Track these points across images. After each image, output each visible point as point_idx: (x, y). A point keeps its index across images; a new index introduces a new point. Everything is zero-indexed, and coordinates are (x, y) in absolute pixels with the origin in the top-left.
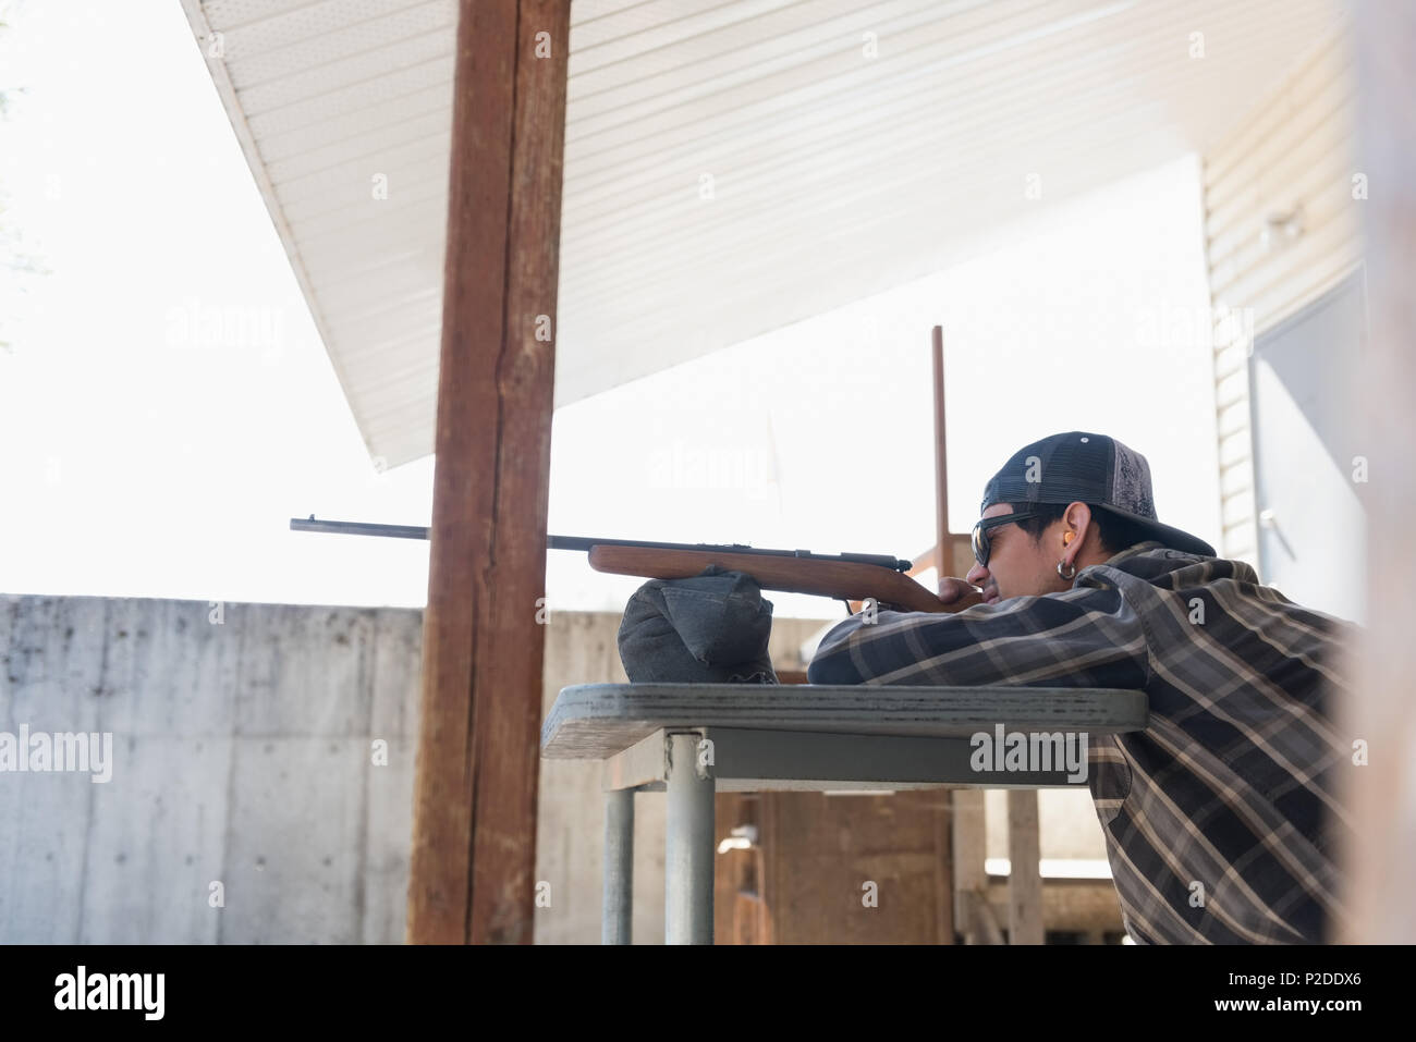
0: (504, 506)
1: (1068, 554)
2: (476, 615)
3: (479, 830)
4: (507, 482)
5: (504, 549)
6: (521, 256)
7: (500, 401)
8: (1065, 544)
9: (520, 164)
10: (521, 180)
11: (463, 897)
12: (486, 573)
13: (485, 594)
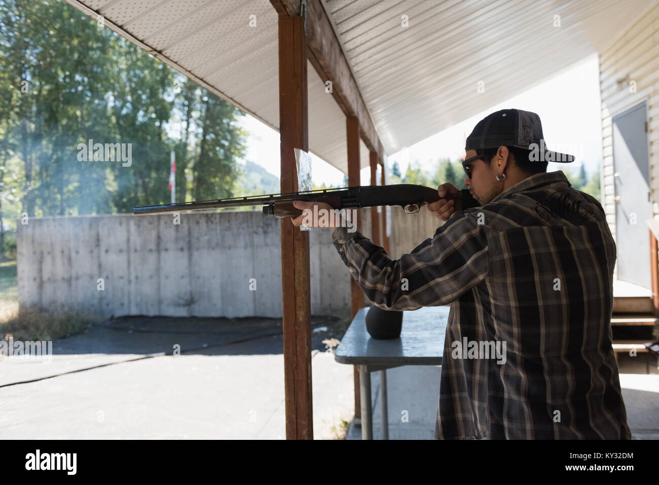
0: (298, 353)
1: (501, 169)
2: (294, 377)
3: (298, 420)
4: (298, 348)
5: (299, 362)
6: (298, 298)
7: (296, 331)
8: (499, 165)
9: (296, 277)
10: (297, 281)
11: (296, 433)
12: (295, 368)
13: (295, 372)
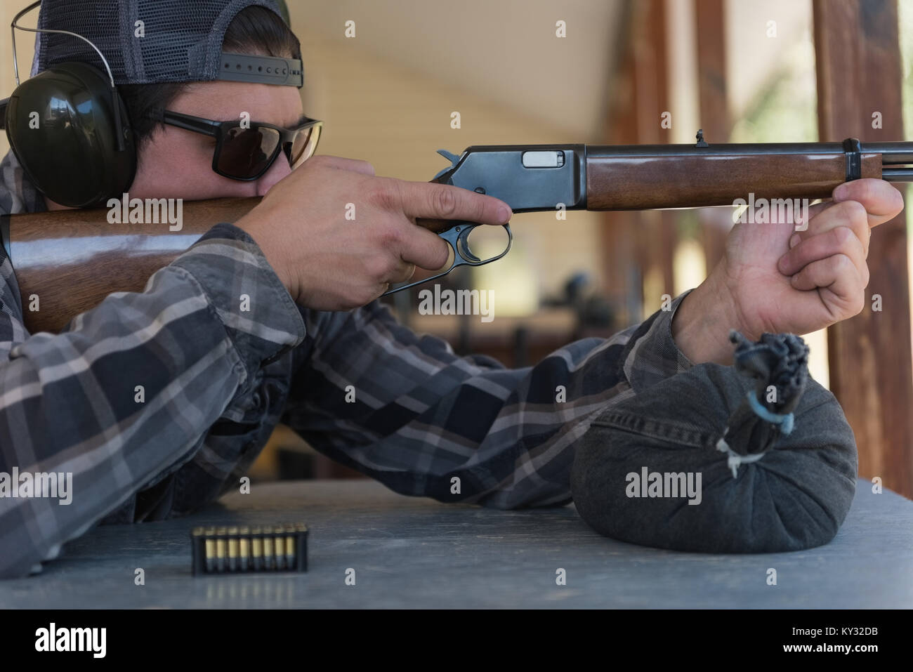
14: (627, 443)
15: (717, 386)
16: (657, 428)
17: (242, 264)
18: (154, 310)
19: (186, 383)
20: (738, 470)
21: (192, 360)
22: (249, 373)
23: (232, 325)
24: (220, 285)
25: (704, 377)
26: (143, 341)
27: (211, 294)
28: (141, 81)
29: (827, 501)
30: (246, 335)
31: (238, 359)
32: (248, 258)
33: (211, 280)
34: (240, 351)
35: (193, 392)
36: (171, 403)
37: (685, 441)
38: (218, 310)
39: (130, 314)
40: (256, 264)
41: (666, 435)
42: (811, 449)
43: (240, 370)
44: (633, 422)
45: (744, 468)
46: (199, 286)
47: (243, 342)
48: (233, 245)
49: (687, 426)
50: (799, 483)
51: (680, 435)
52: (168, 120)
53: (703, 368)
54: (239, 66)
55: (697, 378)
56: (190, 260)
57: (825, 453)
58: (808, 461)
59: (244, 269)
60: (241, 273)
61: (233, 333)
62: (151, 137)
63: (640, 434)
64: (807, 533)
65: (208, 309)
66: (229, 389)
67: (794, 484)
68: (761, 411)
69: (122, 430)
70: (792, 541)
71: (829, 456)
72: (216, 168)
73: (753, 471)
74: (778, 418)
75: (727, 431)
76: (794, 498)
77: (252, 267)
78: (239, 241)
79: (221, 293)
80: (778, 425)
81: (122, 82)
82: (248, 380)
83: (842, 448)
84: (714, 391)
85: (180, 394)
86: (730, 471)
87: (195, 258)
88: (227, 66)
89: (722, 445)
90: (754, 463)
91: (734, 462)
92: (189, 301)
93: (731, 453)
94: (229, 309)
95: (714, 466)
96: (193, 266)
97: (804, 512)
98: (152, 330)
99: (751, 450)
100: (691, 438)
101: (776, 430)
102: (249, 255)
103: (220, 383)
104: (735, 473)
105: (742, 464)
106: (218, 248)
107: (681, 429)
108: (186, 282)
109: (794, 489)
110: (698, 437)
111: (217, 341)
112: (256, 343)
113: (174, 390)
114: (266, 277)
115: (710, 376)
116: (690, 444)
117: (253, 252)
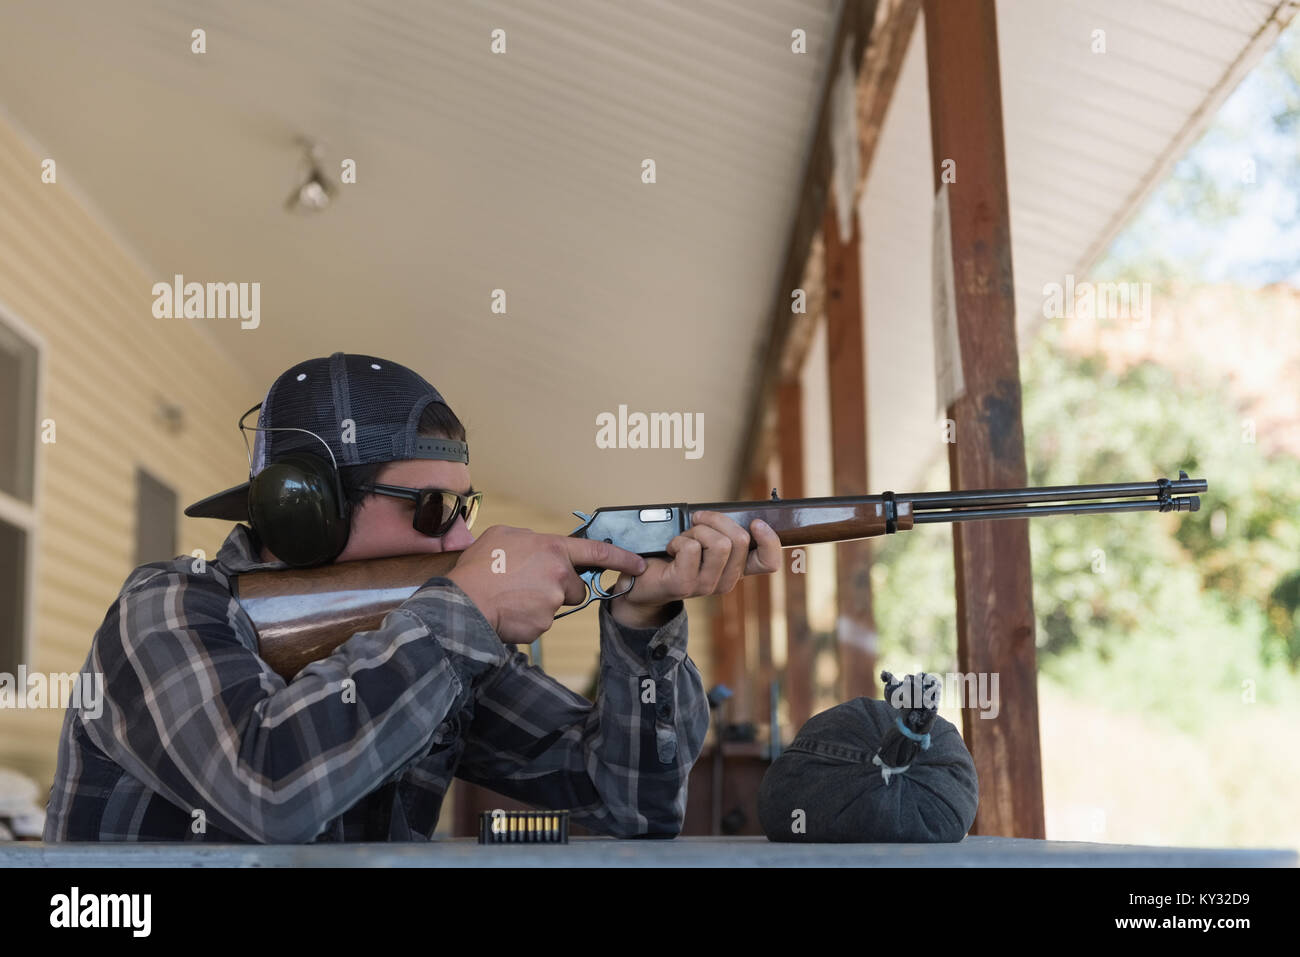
14: (804, 761)
15: (872, 716)
16: (827, 749)
17: (452, 603)
18: (389, 639)
19: (417, 692)
20: (890, 779)
21: (421, 673)
22: (464, 685)
23: (448, 648)
24: (437, 618)
25: (862, 709)
26: (384, 662)
27: (430, 625)
28: (355, 463)
29: (956, 805)
30: (459, 655)
31: (455, 674)
32: (457, 599)
33: (430, 615)
34: (456, 669)
35: (424, 698)
36: (407, 706)
37: (848, 758)
38: (437, 637)
39: (372, 645)
40: (462, 603)
41: (835, 754)
42: (943, 765)
43: (457, 683)
44: (808, 745)
45: (894, 777)
46: (421, 621)
47: (457, 661)
48: (444, 590)
49: (850, 747)
50: (936, 790)
51: (844, 754)
52: (377, 491)
53: (861, 702)
54: (429, 448)
55: (856, 710)
56: (412, 603)
57: (952, 769)
58: (942, 774)
59: (453, 607)
60: (452, 609)
61: (450, 654)
62: (363, 505)
63: (813, 754)
64: (941, 827)
65: (429, 636)
66: (449, 698)
67: (931, 791)
68: (906, 732)
69: (375, 725)
70: (931, 835)
71: (955, 771)
72: (415, 526)
73: (900, 779)
74: (919, 737)
75: (880, 749)
76: (931, 802)
77: (461, 605)
78: (448, 587)
79: (439, 625)
80: (919, 743)
81: (342, 465)
82: (463, 692)
83: (965, 766)
84: (869, 719)
85: (413, 699)
86: (884, 780)
87: (415, 602)
88: (421, 447)
89: (877, 760)
90: (901, 774)
91: (886, 772)
92: (414, 630)
93: (884, 766)
94: (445, 636)
95: (871, 776)
96: (415, 607)
97: (940, 812)
98: (388, 654)
99: (900, 764)
100: (854, 756)
101: (917, 746)
102: (457, 596)
103: (442, 692)
104: (887, 781)
105: (892, 775)
106: (433, 593)
107: (846, 750)
108: (411, 618)
109: (932, 795)
110: (858, 756)
111: (439, 659)
112: (466, 661)
113: (408, 696)
114: (471, 612)
115: (867, 709)
116: (852, 761)
117: (459, 594)
